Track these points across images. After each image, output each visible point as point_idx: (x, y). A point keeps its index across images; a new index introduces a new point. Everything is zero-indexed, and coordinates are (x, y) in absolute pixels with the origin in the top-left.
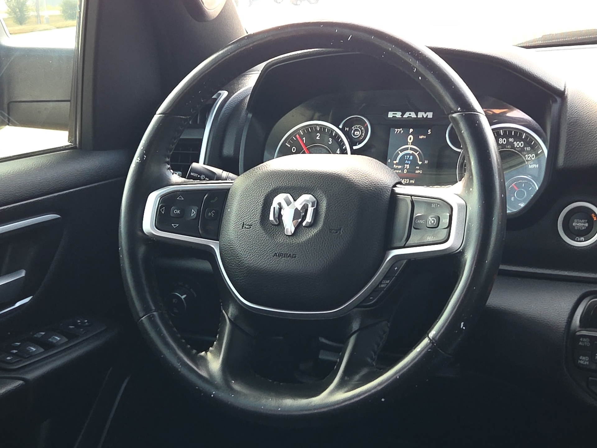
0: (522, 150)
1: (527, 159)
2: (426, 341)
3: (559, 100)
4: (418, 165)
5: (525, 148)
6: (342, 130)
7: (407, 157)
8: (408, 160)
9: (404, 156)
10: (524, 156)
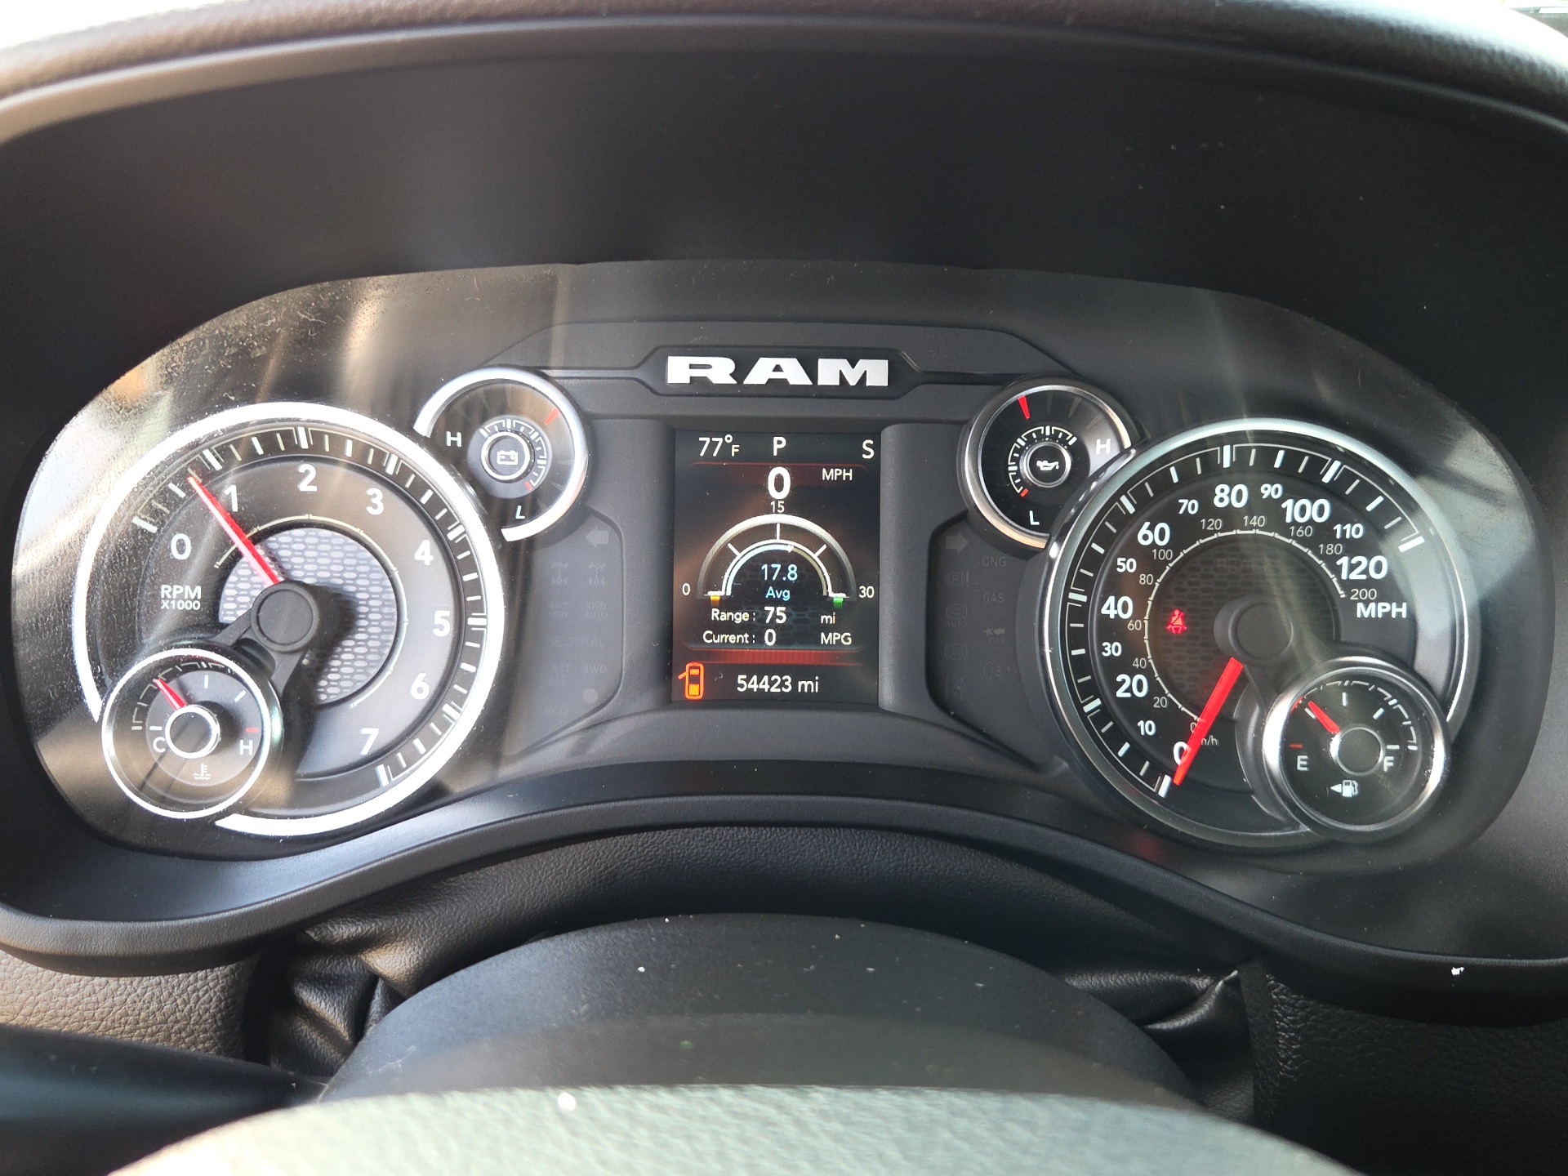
0: (1320, 536)
1: (1344, 577)
4: (828, 606)
5: (1338, 527)
6: (433, 444)
7: (771, 571)
8: (780, 585)
9: (752, 566)
10: (1331, 561)
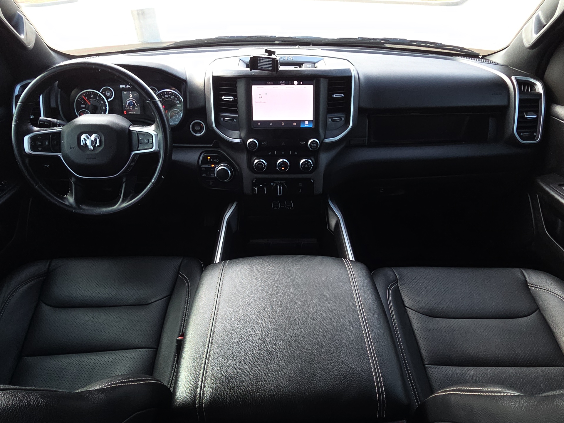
0: (174, 99)
2: (151, 183)
3: (184, 83)
4: (136, 106)
6: (102, 93)
8: (132, 104)
9: (129, 102)
10: (175, 102)
